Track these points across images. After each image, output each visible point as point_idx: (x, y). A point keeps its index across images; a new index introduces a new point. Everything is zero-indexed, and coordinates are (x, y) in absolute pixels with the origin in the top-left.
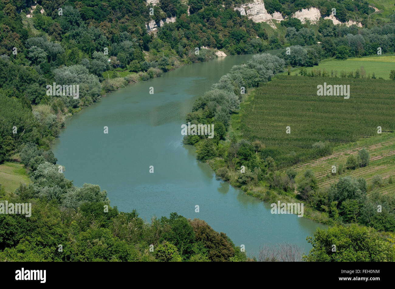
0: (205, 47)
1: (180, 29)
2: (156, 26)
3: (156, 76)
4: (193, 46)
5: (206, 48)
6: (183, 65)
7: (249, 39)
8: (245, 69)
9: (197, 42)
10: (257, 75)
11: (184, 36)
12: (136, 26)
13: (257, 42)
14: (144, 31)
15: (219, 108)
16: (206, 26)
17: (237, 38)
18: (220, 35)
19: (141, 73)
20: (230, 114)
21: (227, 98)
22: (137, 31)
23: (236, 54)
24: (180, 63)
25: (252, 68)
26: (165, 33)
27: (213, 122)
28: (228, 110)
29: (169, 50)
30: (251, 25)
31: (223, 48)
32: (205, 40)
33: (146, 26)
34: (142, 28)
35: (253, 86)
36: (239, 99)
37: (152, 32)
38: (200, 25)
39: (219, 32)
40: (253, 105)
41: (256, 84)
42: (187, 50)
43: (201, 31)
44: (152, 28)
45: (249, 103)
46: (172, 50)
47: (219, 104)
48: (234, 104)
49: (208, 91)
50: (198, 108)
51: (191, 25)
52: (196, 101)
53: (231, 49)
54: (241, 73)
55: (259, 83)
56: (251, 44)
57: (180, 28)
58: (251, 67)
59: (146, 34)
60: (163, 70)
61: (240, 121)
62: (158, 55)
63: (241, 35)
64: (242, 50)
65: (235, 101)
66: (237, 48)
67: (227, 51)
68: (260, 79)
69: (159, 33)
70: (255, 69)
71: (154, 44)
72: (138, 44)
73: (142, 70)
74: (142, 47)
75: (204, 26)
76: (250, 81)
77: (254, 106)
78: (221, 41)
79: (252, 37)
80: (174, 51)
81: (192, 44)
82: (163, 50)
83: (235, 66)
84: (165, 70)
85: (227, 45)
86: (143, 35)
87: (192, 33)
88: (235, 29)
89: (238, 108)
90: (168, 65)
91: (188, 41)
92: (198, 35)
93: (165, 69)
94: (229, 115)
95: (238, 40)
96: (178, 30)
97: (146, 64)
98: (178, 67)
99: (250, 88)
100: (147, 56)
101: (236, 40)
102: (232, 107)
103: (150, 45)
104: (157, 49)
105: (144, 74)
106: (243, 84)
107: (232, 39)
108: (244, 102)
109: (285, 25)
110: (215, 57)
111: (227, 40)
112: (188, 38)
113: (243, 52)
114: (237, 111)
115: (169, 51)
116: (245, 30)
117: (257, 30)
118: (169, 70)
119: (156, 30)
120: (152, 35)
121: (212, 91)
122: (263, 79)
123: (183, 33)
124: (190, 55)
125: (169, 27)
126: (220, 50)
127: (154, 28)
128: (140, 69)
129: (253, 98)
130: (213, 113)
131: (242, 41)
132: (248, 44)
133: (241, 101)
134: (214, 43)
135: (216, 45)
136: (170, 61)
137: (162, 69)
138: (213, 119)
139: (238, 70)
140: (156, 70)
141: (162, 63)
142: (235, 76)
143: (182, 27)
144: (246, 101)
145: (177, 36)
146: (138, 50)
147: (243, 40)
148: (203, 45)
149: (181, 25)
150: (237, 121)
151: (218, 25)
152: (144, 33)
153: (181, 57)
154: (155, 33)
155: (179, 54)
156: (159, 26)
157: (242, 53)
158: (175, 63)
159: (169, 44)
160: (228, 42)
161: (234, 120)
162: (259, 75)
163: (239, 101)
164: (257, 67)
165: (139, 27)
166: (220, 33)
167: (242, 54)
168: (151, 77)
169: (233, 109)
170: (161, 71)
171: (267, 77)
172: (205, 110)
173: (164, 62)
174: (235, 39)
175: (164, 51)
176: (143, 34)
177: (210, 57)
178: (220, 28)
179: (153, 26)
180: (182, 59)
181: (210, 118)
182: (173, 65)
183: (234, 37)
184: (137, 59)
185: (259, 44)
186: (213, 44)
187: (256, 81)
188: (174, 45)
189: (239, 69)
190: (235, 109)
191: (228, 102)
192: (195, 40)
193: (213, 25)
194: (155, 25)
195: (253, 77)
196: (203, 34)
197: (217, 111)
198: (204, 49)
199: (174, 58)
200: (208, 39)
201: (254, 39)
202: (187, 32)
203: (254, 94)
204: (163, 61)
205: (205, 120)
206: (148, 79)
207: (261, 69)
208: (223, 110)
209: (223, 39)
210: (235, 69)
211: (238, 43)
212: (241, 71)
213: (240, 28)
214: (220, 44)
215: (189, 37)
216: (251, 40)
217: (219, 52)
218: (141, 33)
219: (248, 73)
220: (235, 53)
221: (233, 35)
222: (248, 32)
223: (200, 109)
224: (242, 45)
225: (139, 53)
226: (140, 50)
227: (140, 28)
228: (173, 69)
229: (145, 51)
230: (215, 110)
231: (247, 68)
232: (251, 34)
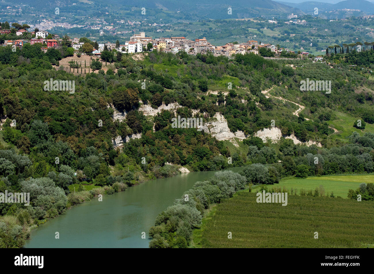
0: (169, 163)
1: (145, 145)
2: (122, 141)
3: (120, 190)
4: (158, 162)
5: (170, 164)
6: (147, 180)
7: (212, 156)
8: (208, 185)
9: (161, 158)
10: (219, 191)
11: (149, 152)
12: (103, 141)
13: (220, 159)
14: (110, 147)
15: (181, 223)
16: (171, 142)
17: (200, 155)
18: (184, 152)
19: (106, 187)
20: (192, 228)
21: (189, 213)
22: (103, 147)
23: (199, 170)
24: (144, 178)
25: (214, 185)
26: (131, 148)
27: (175, 236)
28: (190, 225)
29: (134, 165)
30: (214, 143)
31: (187, 165)
32: (169, 156)
33: (113, 141)
34: (108, 143)
35: (215, 202)
36: (201, 214)
37: (118, 148)
38: (165, 141)
39: (183, 149)
40: (214, 220)
41: (218, 200)
42: (151, 165)
43: (166, 148)
44: (118, 144)
45: (210, 218)
46: (137, 165)
47: (181, 219)
48: (196, 219)
49: (171, 206)
50: (160, 222)
51: (156, 141)
52: (159, 215)
53: (195, 166)
54: (204, 189)
55: (221, 199)
56: (214, 161)
57: (146, 144)
58: (213, 183)
59: (112, 149)
60: (128, 185)
61: (201, 236)
62: (123, 170)
63: (205, 152)
64: (205, 167)
65: (197, 216)
66: (200, 165)
67: (191, 167)
68: (222, 195)
69: (124, 148)
70: (217, 185)
71: (120, 158)
72: (104, 159)
73: (107, 185)
74: (108, 162)
75: (169, 142)
76: (212, 197)
77: (216, 221)
78: (185, 157)
79: (214, 154)
80: (138, 166)
81: (157, 160)
82: (129, 165)
83: (198, 182)
84: (130, 185)
85: (191, 162)
86: (109, 150)
87: (156, 149)
88: (198, 146)
89: (200, 223)
90: (133, 179)
91: (152, 157)
92: (163, 151)
93: (130, 184)
94: (191, 230)
95: (202, 157)
96: (143, 146)
97: (111, 178)
98: (142, 182)
99: (212, 204)
100: (113, 170)
101: (199, 157)
102: (194, 222)
103: (115, 160)
104: (123, 164)
105: (110, 188)
106: (205, 199)
107: (195, 156)
108: (205, 217)
109: (247, 144)
110: (179, 173)
111: (191, 156)
112: (153, 154)
113: (206, 169)
114: (199, 226)
115: (134, 167)
116: (209, 147)
117: (220, 148)
118: (133, 185)
119: (122, 146)
120: (119, 149)
121: (175, 206)
122: (224, 195)
123: (148, 149)
124: (154, 171)
125: (134, 143)
126: (184, 166)
127: (120, 143)
128: (106, 183)
129: (214, 214)
130: (176, 227)
131: (205, 158)
132: (210, 162)
133: (202, 217)
134: (177, 159)
135: (180, 161)
136: (135, 175)
137: (127, 183)
138: (175, 233)
139: (200, 187)
140: (122, 184)
141: (127, 178)
142: (198, 192)
143: (148, 143)
144: (207, 217)
145: (142, 152)
146: (104, 164)
147: (206, 157)
148: (167, 161)
149: (147, 141)
150: (199, 236)
151: (182, 142)
152: (110, 148)
153: (146, 172)
154: (121, 148)
155: (144, 169)
156: (125, 142)
157: (205, 169)
158: (140, 178)
159: (135, 159)
160: (191, 159)
161: (196, 235)
162: (221, 192)
163: (201, 216)
164: (220, 183)
165: (105, 142)
166: (184, 150)
167: (205, 171)
168: (116, 191)
169: (195, 224)
170: (126, 186)
171: (228, 193)
172: (167, 224)
173: (129, 177)
174: (198, 156)
175: (130, 166)
176: (109, 149)
177: (174, 173)
178: (185, 145)
179: (119, 142)
180: (147, 175)
181: (172, 232)
182: (137, 180)
183: (198, 154)
184: (102, 173)
185: (221, 161)
186: (177, 160)
187: (218, 197)
188: (139, 160)
189: (202, 185)
190: (196, 224)
191: (190, 217)
192: (160, 156)
193: (177, 142)
194: (121, 141)
195: (215, 193)
196: (168, 150)
197: (179, 225)
198: (168, 165)
199: (139, 173)
200: (173, 155)
201: (217, 156)
202: (152, 148)
203: (216, 210)
204: (128, 175)
205: (167, 234)
206: (113, 193)
207: (223, 186)
208: (185, 225)
209: (187, 156)
210: (198, 185)
211: (201, 160)
212: (204, 187)
213: (204, 145)
214: (183, 161)
215: (154, 153)
216: (214, 158)
217: (183, 168)
218: (108, 148)
219: (210, 189)
220: (198, 170)
221: (196, 152)
222: (211, 149)
223: (162, 224)
224: (205, 162)
225: (105, 167)
226: (106, 165)
227: (106, 143)
228: (137, 184)
229: (111, 165)
230: (177, 224)
231: (210, 184)
232: (214, 152)
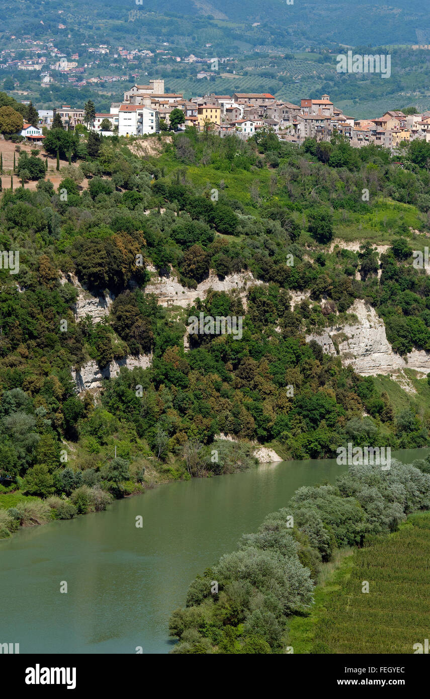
0: (226, 434)
1: (162, 386)
2: (99, 376)
3: (93, 508)
4: (196, 431)
5: (230, 438)
6: (166, 482)
7: (342, 419)
8: (330, 497)
9: (205, 421)
10: (360, 514)
11: (171, 404)
12: (46, 374)
13: (364, 427)
14: (67, 390)
15: (258, 598)
16: (231, 380)
17: (311, 416)
18: (267, 407)
19: (54, 499)
20: (287, 615)
21: (280, 572)
22: (49, 389)
23: (307, 456)
24: (158, 475)
25: (348, 496)
26: (123, 395)
27: (240, 636)
28: (281, 606)
29: (132, 441)
30: (349, 382)
31: (274, 441)
32: (226, 418)
33: (74, 374)
34: (62, 379)
35: (351, 544)
36: (310, 577)
37: (87, 393)
38: (216, 377)
39: (264, 399)
40: (348, 593)
41: (358, 539)
42: (178, 441)
43: (218, 394)
44: (88, 382)
45: (337, 588)
46: (138, 440)
47: (258, 588)
48: (298, 589)
49: (230, 552)
50: (201, 597)
51: (192, 376)
52: (198, 577)
53: (296, 445)
54: (319, 507)
55: (366, 535)
56: (347, 433)
57: (163, 383)
58: (345, 492)
59: (71, 395)
60: (113, 493)
61: (311, 635)
62: (102, 454)
63: (323, 406)
64: (323, 447)
65: (300, 583)
66: (310, 442)
67: (284, 448)
68: (368, 525)
69: (105, 394)
70: (357, 498)
71: (92, 422)
72: (49, 422)
73: (58, 493)
74: (60, 430)
75: (226, 379)
76: (342, 530)
77: (351, 596)
78: (269, 421)
79: (349, 412)
80: (143, 443)
81: (193, 426)
82: (116, 441)
83: (304, 490)
84: (119, 494)
85: (285, 433)
86: (64, 398)
87: (192, 397)
88: (306, 391)
89: (309, 600)
90: (128, 479)
91: (181, 419)
92: (210, 403)
93: (120, 491)
94: (283, 618)
95: (315, 421)
96: (157, 388)
97: (68, 475)
98: (152, 487)
99: (341, 549)
100: (72, 453)
101: (307, 419)
102: (291, 598)
103: (80, 426)
104: (100, 438)
105: (64, 501)
106: (322, 536)
107: (298, 417)
108: (323, 584)
110: (251, 462)
111: (286, 418)
112: (182, 411)
113: (326, 453)
114: (305, 608)
115: (130, 444)
116: (333, 395)
117: (364, 397)
118: (129, 494)
119: (99, 387)
120: (89, 397)
121: (241, 554)
122: (375, 526)
123: (170, 398)
124: (185, 457)
125: (130, 380)
126: (266, 444)
127: (94, 380)
128: (53, 489)
129: (348, 576)
130: (242, 611)
131: (323, 422)
132: (338, 433)
133: (315, 583)
134: (249, 426)
135: (255, 431)
136: (132, 469)
137: (112, 490)
138: (241, 627)
139: (310, 501)
140: (97, 493)
141: (111, 475)
142: (303, 515)
143: (169, 380)
144: (329, 584)
145: (153, 404)
146: (50, 437)
147: (327, 420)
148: (221, 430)
149: (166, 375)
150: (305, 635)
151: (262, 380)
152: (67, 395)
153: (163, 459)
154: (96, 395)
155: (158, 452)
156: (107, 377)
157: (323, 454)
158: (146, 475)
159: (133, 425)
160: (287, 425)
161: (298, 634)
162: (366, 515)
163: (311, 582)
164: (363, 493)
165: (54, 377)
166: (267, 400)
167: (322, 458)
168: (80, 511)
169: (296, 604)
170: (108, 496)
171: (387, 520)
172: (220, 603)
173: (116, 473)
174: (305, 417)
175: (119, 443)
176: (64, 395)
177: (240, 463)
178: (269, 386)
179: (92, 377)
180: (165, 467)
181: (232, 624)
182: (140, 481)
183: (305, 413)
184: (45, 462)
185: (368, 433)
186: (248, 429)
187: (358, 529)
188: (145, 428)
189: (315, 496)
190: (299, 604)
191: (282, 583)
192: (200, 416)
193: (248, 378)
194: (96, 373)
195: (350, 519)
196: (223, 400)
197: (252, 606)
198: (223, 441)
199: (143, 462)
200: (235, 415)
201: (355, 418)
202: (181, 394)
203: (352, 564)
204: (115, 468)
205: (218, 631)
206: (72, 516)
207: (371, 499)
208: (268, 605)
209: (275, 417)
210: (303, 498)
211: (313, 427)
212: (319, 501)
213: (321, 388)
214: (265, 429)
215: (186, 409)
216: (349, 423)
217: (263, 449)
218: (60, 392)
219: (337, 509)
220: (305, 455)
221: (301, 407)
222: (339, 400)
223: (206, 600)
224: (322, 433)
225: (51, 445)
226: (54, 439)
227: (56, 379)
228: (140, 492)
229: (68, 440)
230: (246, 604)
231: (335, 494)
232: (349, 406)
